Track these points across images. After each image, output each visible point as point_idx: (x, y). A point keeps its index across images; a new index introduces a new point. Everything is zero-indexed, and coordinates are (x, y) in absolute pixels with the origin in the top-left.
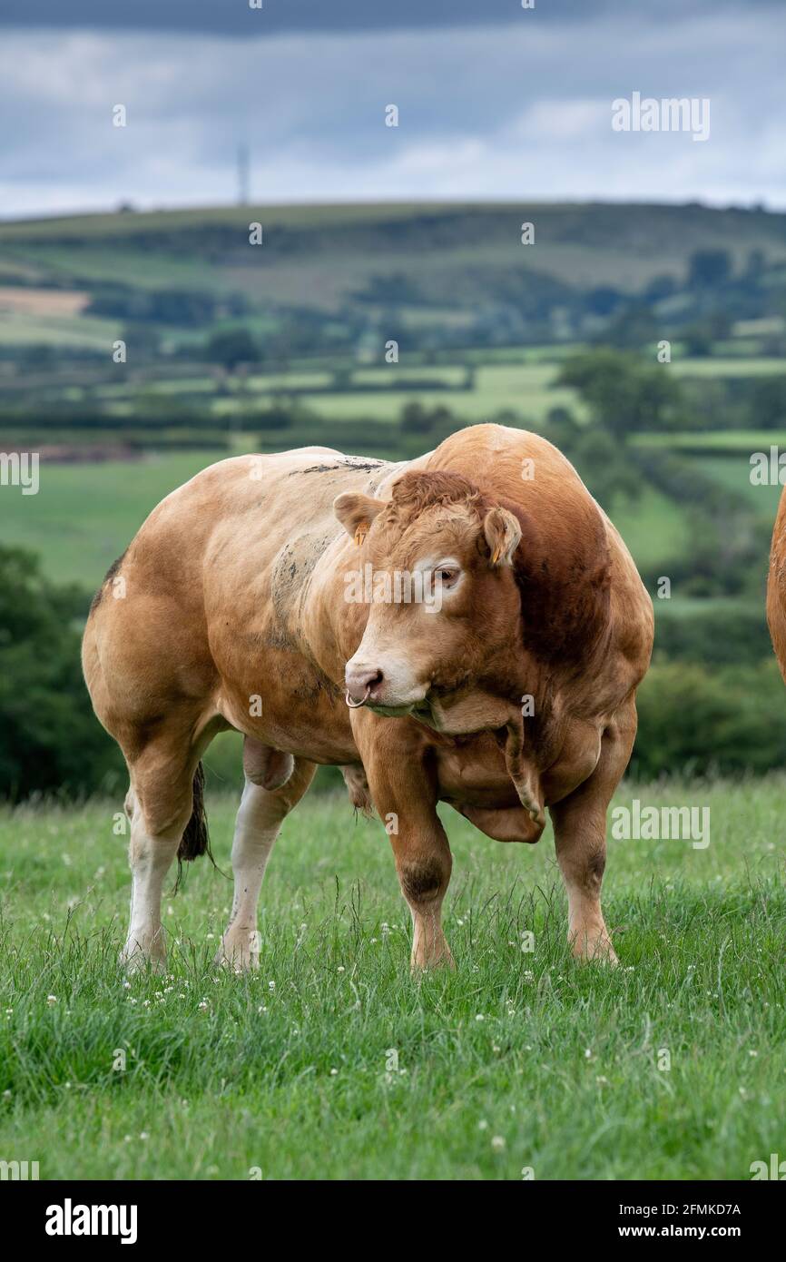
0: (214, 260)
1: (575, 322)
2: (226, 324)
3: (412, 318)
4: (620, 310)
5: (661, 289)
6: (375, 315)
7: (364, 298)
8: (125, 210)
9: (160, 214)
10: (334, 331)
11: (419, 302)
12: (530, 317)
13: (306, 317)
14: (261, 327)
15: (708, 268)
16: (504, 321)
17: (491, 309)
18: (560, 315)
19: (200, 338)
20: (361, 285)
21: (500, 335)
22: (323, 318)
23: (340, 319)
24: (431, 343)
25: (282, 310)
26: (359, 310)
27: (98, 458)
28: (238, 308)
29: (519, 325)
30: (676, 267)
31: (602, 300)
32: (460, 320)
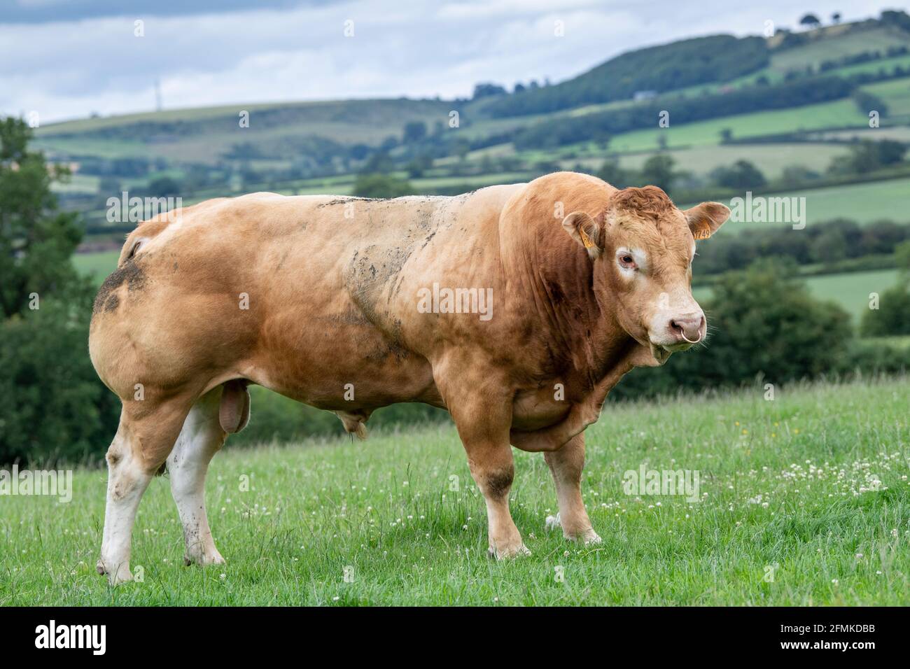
0: (146, 141)
1: (346, 163)
2: (155, 175)
3: (257, 166)
4: (370, 156)
5: (390, 144)
6: (237, 165)
7: (230, 157)
8: (94, 117)
9: (113, 117)
10: (215, 175)
11: (259, 157)
12: (321, 162)
13: (197, 168)
14: (176, 175)
15: (415, 132)
16: (307, 165)
17: (300, 159)
18: (337, 160)
19: (143, 183)
20: (227, 150)
21: (306, 172)
22: (207, 169)
23: (218, 168)
24: (269, 179)
25: (185, 166)
26: (227, 163)
27: (102, 250)
28: (161, 166)
29: (314, 165)
30: (398, 132)
31: (359, 151)
32: (283, 166)
